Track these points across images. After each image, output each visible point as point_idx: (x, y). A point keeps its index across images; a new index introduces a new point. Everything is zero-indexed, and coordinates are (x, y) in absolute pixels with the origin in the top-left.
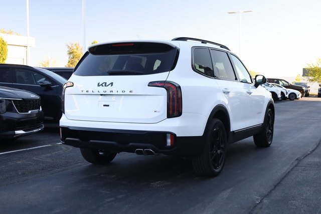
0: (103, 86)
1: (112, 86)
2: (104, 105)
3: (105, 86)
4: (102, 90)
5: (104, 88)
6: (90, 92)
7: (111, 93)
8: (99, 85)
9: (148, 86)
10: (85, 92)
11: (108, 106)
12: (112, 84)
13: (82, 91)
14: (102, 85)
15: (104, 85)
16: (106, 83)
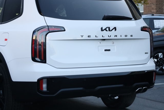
0: (107, 31)
2: (105, 50)
3: (109, 30)
4: (106, 34)
5: (109, 33)
6: (93, 37)
7: (116, 38)
8: (102, 30)
9: (142, 30)
10: (85, 37)
11: (109, 50)
12: (115, 28)
13: (82, 36)
14: (105, 29)
15: (107, 29)
16: (109, 28)
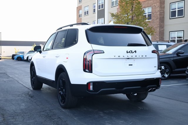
0: (130, 53)
1: (136, 52)
2: (129, 65)
3: (132, 53)
4: (130, 55)
5: (131, 54)
6: (121, 57)
7: (136, 57)
8: (127, 52)
9: (152, 53)
11: (132, 65)
12: (135, 51)
13: (115, 56)
14: (129, 52)
15: (131, 52)
16: (132, 51)
